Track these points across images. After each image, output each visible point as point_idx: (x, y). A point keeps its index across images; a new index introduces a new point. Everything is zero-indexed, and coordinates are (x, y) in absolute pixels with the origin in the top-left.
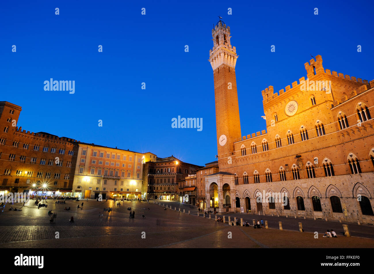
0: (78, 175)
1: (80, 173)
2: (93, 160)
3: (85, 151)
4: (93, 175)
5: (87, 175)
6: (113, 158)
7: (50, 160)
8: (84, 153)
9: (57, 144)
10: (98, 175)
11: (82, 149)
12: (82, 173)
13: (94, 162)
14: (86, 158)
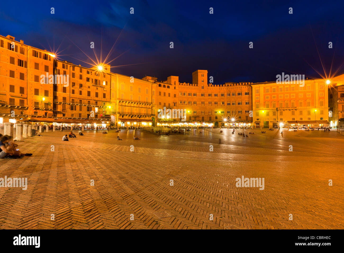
0: (256, 110)
1: (257, 108)
2: (266, 96)
3: (258, 90)
4: (268, 109)
5: (263, 110)
6: (286, 91)
7: (233, 102)
8: (258, 91)
9: (235, 89)
10: (273, 108)
11: (255, 88)
12: (258, 108)
13: (267, 97)
14: (259, 95)
